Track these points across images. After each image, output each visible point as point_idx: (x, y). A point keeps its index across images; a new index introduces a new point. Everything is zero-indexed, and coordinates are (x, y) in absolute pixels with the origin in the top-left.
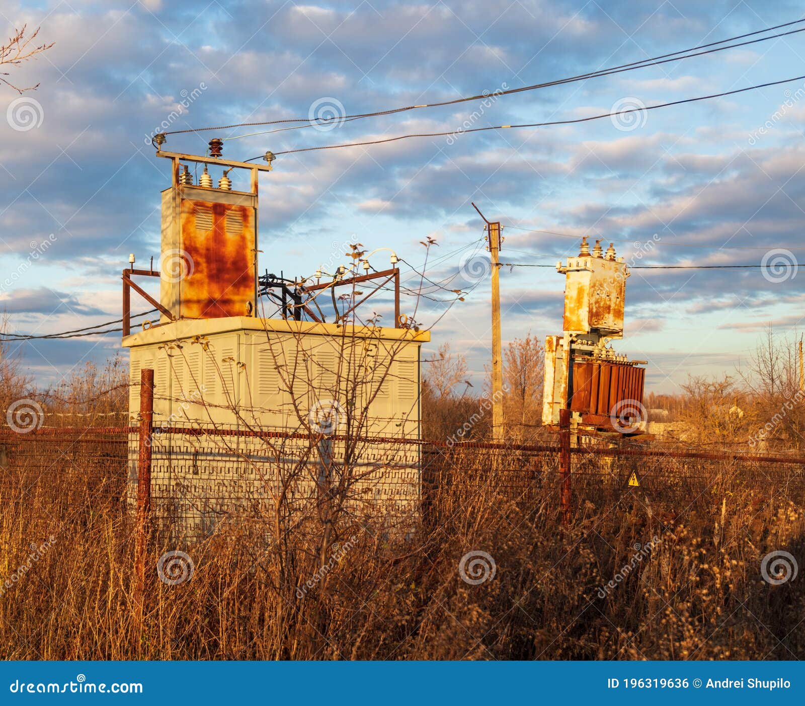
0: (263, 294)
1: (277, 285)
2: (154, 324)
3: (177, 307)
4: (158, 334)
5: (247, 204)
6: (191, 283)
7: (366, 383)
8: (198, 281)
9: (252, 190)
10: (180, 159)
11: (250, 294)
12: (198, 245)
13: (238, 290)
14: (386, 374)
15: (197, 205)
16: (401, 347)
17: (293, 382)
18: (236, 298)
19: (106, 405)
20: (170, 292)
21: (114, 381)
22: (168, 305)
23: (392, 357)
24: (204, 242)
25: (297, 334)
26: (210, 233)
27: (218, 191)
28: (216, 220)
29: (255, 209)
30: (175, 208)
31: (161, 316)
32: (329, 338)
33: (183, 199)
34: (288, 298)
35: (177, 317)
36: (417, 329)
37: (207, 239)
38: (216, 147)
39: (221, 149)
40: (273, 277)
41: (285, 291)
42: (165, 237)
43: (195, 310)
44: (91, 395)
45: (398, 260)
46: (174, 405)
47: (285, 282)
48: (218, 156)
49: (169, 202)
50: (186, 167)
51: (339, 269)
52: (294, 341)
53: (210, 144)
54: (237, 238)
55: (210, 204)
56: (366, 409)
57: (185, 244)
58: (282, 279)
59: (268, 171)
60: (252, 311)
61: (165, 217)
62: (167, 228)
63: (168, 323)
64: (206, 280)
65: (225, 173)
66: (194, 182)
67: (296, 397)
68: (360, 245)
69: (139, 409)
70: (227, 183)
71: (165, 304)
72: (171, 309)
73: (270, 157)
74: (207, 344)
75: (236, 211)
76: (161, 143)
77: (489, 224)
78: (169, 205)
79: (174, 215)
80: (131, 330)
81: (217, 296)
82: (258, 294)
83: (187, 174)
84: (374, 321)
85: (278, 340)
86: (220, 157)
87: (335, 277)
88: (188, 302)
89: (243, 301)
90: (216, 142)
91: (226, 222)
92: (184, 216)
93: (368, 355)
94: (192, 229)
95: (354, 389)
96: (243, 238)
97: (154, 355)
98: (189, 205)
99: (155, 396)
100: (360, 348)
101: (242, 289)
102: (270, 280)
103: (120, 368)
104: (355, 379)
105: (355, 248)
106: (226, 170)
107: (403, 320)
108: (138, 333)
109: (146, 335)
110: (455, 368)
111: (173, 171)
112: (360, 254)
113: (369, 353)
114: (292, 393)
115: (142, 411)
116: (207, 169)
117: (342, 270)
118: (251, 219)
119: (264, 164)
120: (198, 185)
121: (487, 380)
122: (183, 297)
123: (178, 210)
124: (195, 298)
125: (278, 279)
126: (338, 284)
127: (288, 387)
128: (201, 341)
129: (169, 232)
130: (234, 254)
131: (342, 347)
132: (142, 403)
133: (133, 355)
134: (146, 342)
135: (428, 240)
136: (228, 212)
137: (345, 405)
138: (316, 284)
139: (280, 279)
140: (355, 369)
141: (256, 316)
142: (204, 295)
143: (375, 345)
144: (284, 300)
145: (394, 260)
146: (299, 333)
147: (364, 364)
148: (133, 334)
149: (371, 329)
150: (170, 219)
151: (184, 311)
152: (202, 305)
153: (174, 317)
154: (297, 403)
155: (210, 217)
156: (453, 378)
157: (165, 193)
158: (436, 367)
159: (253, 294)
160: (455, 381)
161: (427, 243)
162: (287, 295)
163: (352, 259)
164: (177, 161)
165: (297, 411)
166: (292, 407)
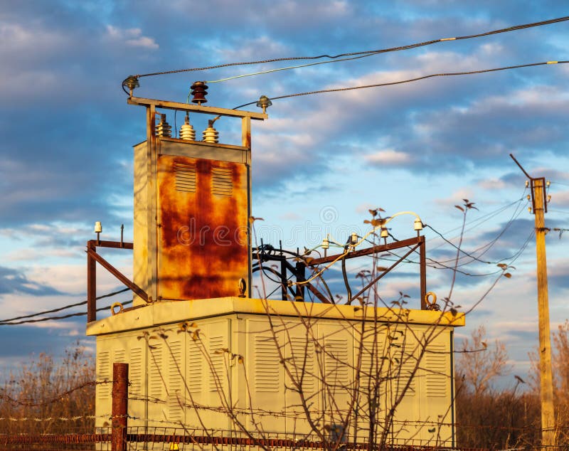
0: (258, 269)
1: (275, 258)
2: (125, 307)
3: (154, 286)
4: (130, 320)
5: (237, 160)
6: (171, 257)
7: (391, 378)
8: (179, 254)
9: (243, 144)
10: (156, 106)
11: (243, 269)
12: (179, 211)
13: (228, 265)
14: (417, 368)
15: (177, 162)
16: (434, 334)
17: (302, 377)
18: (225, 274)
19: (64, 405)
20: (145, 267)
21: (74, 377)
22: (143, 283)
23: (424, 347)
24: (186, 207)
25: (307, 319)
26: (194, 196)
27: (202, 144)
28: (200, 180)
29: (248, 166)
30: (150, 166)
31: (134, 297)
32: (346, 324)
33: (160, 155)
34: (289, 274)
35: (154, 299)
36: (454, 312)
37: (190, 203)
38: (200, 92)
39: (206, 93)
40: (270, 248)
41: (285, 265)
42: (138, 201)
43: (176, 290)
44: (46, 394)
45: (423, 226)
46: (152, 407)
47: (284, 254)
48: (202, 102)
49: (144, 159)
50: (164, 116)
51: (351, 238)
52: (303, 328)
53: (192, 88)
54: (226, 201)
55: (193, 161)
56: (392, 411)
57: (162, 209)
58: (281, 251)
59: (263, 119)
60: (245, 291)
61: (138, 177)
62: (141, 190)
63: (143, 306)
64: (189, 253)
65: (211, 123)
66: (173, 135)
67: (306, 396)
68: (381, 210)
69: (110, 412)
70: (213, 134)
71: (139, 282)
72: (147, 288)
73: (265, 103)
74: (197, 333)
75: (224, 168)
76: (133, 88)
77: (532, 180)
78: (142, 162)
79: (149, 174)
80: (98, 314)
81: (202, 271)
82: (252, 268)
83: (165, 125)
84: (400, 302)
85: (283, 328)
86: (205, 104)
87: (346, 248)
88: (167, 280)
89: (234, 278)
90: (199, 86)
91: (212, 182)
92: (161, 175)
93: (393, 345)
94: (171, 190)
95: (377, 387)
96: (233, 202)
97: (125, 345)
98: (167, 162)
99: (130, 396)
100: (385, 336)
101: (232, 263)
102: (267, 252)
103: (81, 361)
104: (378, 374)
105: (375, 213)
106: (212, 119)
107: (431, 300)
108: (105, 317)
109: (116, 320)
110: (492, 356)
111: (148, 122)
112: (382, 221)
113: (394, 342)
114: (301, 392)
115: (114, 414)
116: (188, 119)
117: (354, 239)
118: (243, 179)
119: (259, 111)
120: (178, 137)
121: (533, 372)
122: (161, 274)
123: (154, 168)
124: (175, 275)
125: (275, 250)
126: (350, 256)
127: (295, 384)
128: (190, 329)
129: (144, 195)
130: (222, 220)
131: (362, 334)
132: (114, 404)
133: (100, 345)
134: (116, 330)
135: (465, 203)
136: (215, 170)
137: (367, 406)
138: (323, 256)
139: (278, 250)
140: (377, 361)
141: (250, 297)
142: (186, 271)
143: (402, 332)
144: (283, 276)
145: (418, 226)
146: (309, 317)
147: (388, 356)
148: (100, 320)
149: (397, 313)
150: (144, 179)
151: (163, 291)
152: (184, 284)
153: (151, 298)
154: (308, 403)
155: (194, 177)
156: (489, 370)
157: (138, 147)
158: (469, 357)
159: (245, 269)
160: (492, 373)
161: (464, 208)
162: (287, 269)
163: (372, 227)
164: (153, 109)
165: (308, 413)
166: (302, 409)
